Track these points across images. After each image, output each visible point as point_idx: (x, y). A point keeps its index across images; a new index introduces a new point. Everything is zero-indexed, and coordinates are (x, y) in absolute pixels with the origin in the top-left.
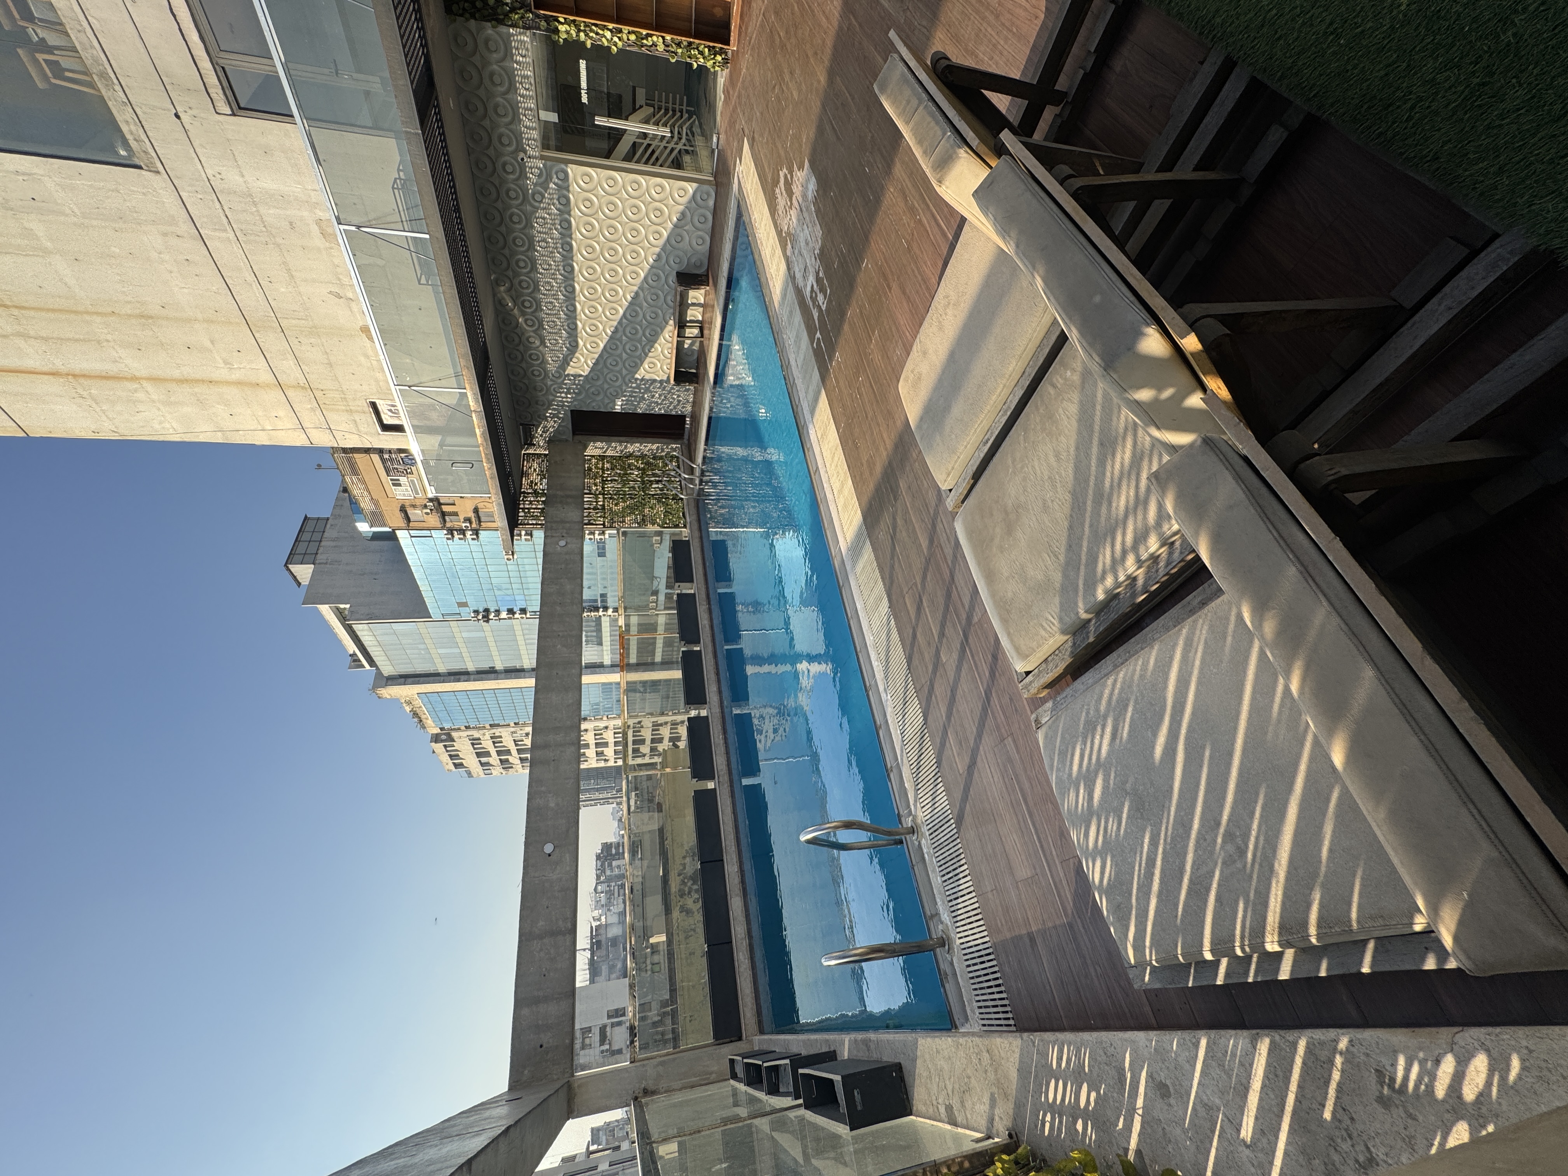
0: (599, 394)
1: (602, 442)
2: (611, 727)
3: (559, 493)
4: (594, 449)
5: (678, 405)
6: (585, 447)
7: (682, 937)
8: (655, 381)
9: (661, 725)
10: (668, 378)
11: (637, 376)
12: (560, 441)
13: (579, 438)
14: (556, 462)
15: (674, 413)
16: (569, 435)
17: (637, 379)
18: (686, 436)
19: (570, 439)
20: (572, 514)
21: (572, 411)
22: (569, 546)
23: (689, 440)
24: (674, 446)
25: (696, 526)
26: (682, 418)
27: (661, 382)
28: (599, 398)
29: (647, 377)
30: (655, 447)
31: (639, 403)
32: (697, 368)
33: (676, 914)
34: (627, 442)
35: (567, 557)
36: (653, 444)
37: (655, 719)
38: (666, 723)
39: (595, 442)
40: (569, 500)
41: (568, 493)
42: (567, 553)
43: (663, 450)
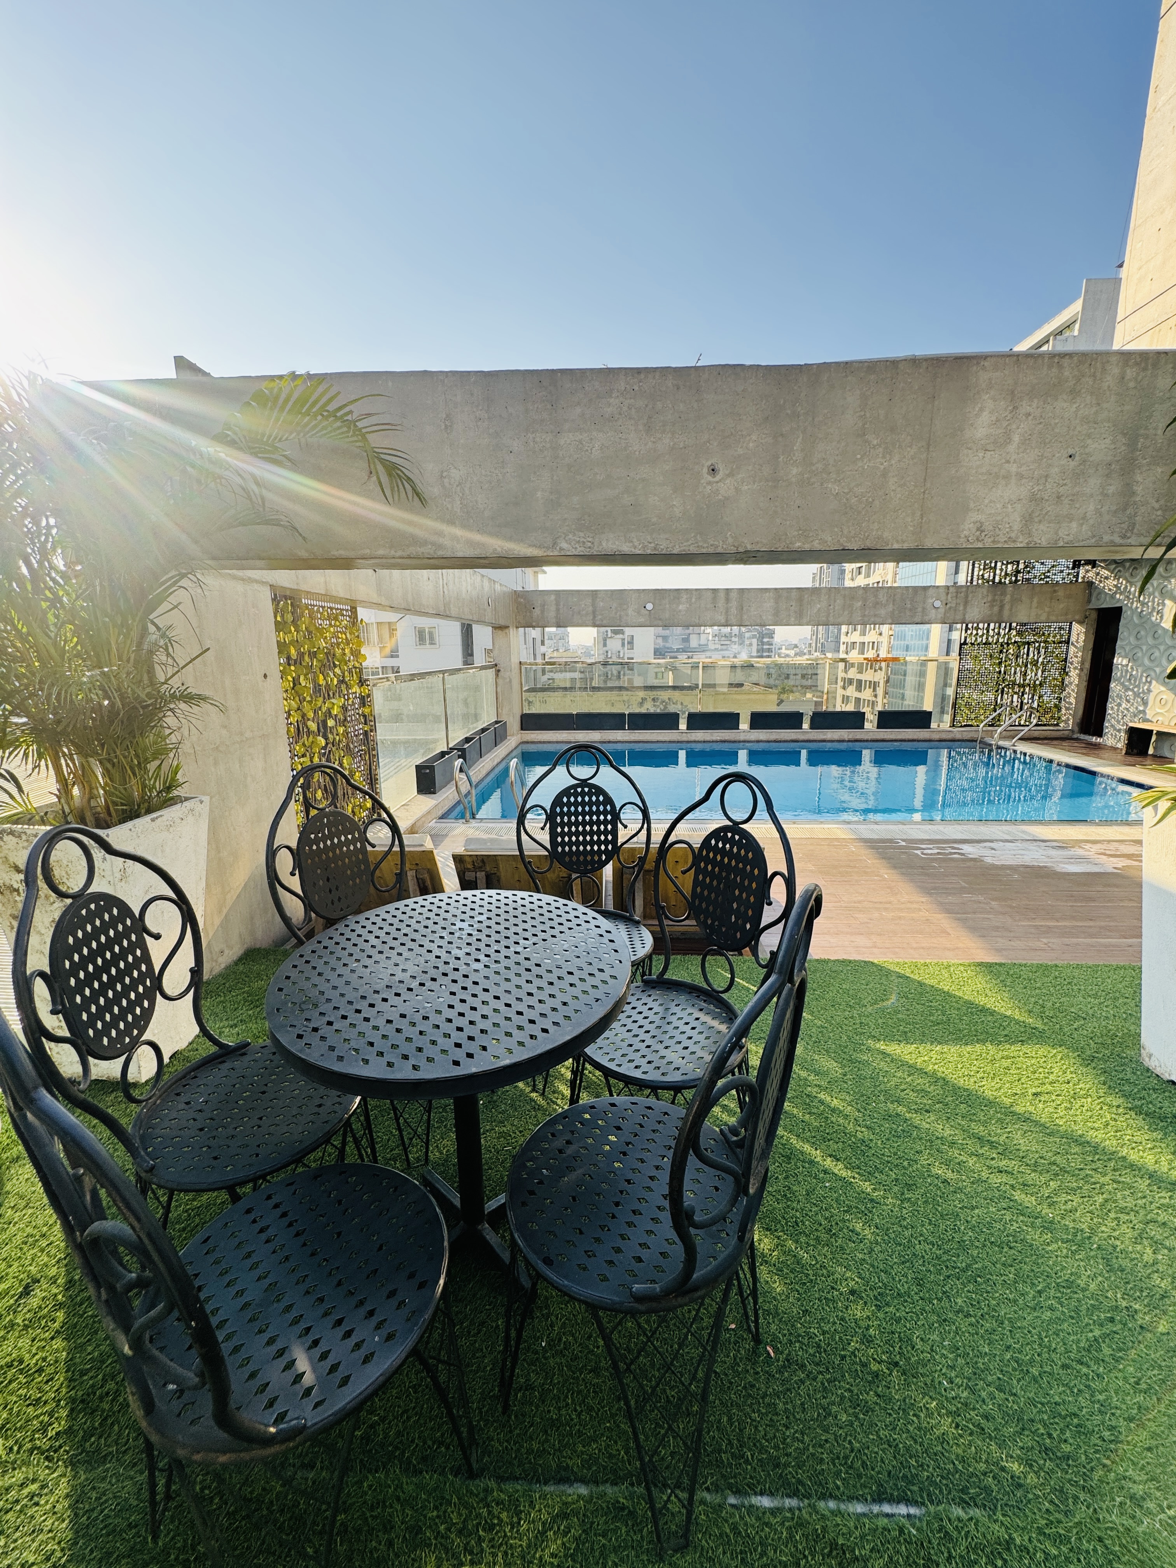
0: (1138, 639)
1: (1084, 641)
2: (881, 639)
3: (1008, 598)
4: (1079, 634)
5: (1115, 729)
6: (1080, 622)
7: (625, 698)
8: (1145, 703)
9: (874, 690)
10: (1148, 721)
11: (1154, 682)
12: (1090, 594)
13: (1094, 615)
14: (1055, 591)
15: (1106, 724)
16: (1096, 604)
17: (1150, 683)
18: (1082, 737)
19: (1091, 606)
20: (975, 612)
21: (1120, 609)
22: (934, 611)
23: (1077, 739)
24: (1071, 722)
25: (949, 736)
26: (1100, 734)
27: (1144, 712)
28: (1132, 639)
29: (1151, 697)
30: (1073, 700)
31: (1123, 684)
32: (1154, 756)
33: (641, 694)
34: (1081, 670)
35: (920, 609)
36: (1076, 698)
37: (882, 684)
38: (876, 696)
39: (1086, 633)
40: (996, 609)
41: (1007, 607)
42: (924, 608)
43: (1067, 709)
